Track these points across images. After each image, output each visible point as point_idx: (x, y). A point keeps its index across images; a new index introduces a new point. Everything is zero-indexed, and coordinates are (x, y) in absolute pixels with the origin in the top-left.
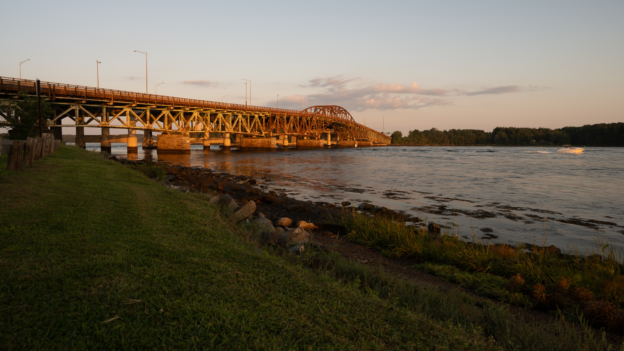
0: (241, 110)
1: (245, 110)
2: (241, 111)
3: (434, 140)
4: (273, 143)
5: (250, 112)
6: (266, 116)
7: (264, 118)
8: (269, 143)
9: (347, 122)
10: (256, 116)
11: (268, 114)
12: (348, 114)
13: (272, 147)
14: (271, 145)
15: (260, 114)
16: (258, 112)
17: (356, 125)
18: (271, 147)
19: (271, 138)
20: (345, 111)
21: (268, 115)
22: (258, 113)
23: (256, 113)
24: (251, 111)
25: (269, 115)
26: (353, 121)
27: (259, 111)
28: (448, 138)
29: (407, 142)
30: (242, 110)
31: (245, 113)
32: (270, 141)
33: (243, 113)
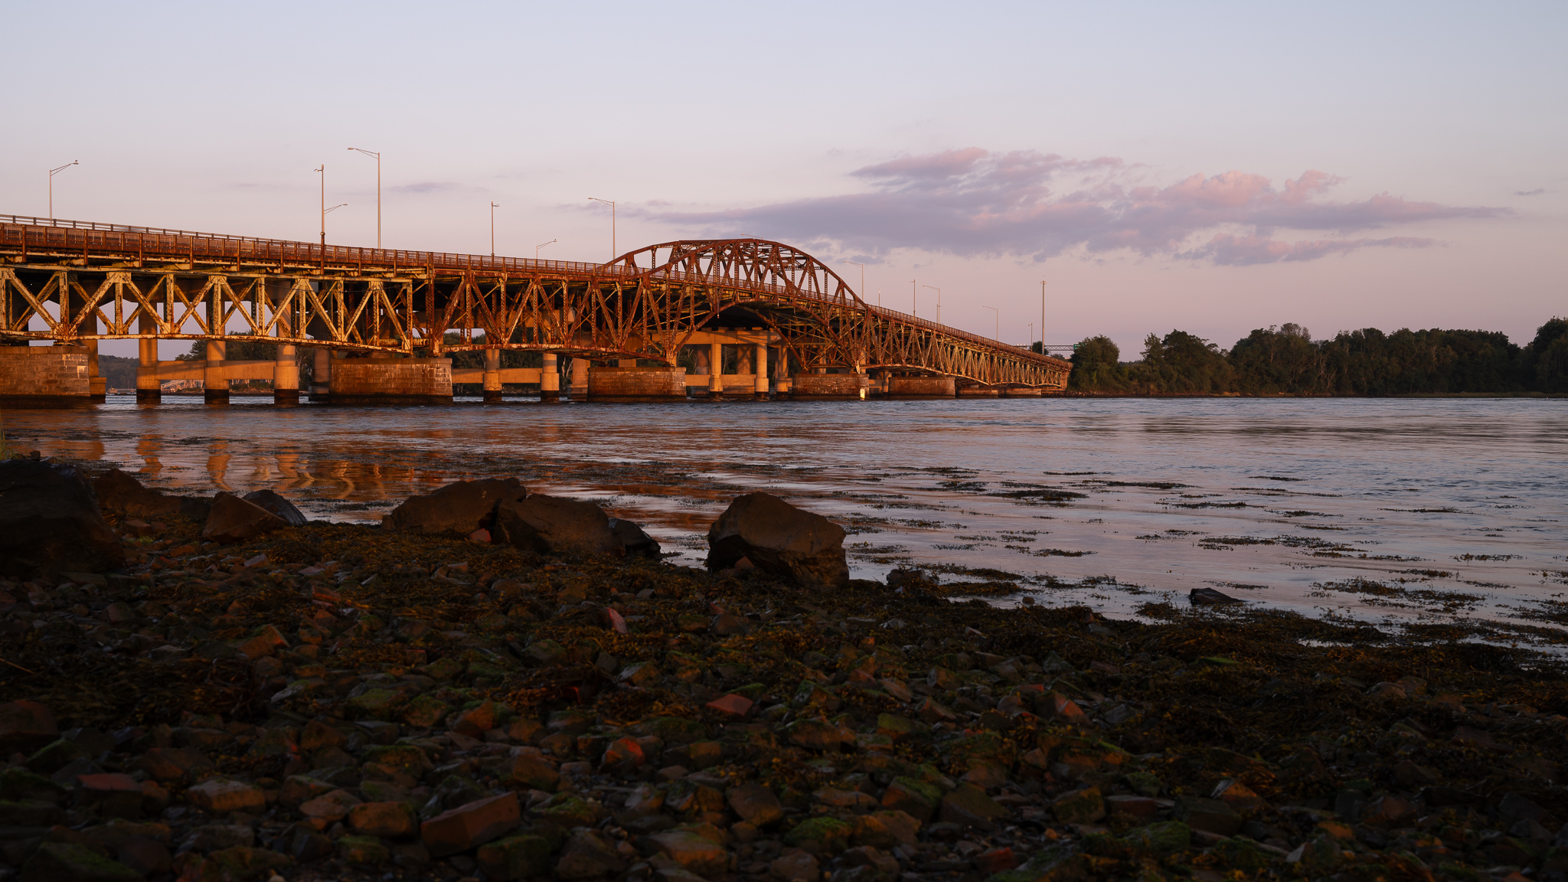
0: (302, 262)
1: (318, 264)
2: (306, 266)
3: (1269, 375)
4: (440, 379)
5: (344, 268)
6: (416, 283)
7: (410, 290)
8: (428, 377)
9: (819, 302)
10: (375, 283)
11: (424, 277)
12: (820, 274)
13: (438, 391)
14: (432, 385)
15: (389, 275)
16: (381, 270)
17: (868, 311)
18: (434, 393)
19: (432, 361)
20: (806, 257)
21: (422, 281)
22: (380, 273)
23: (369, 274)
24: (348, 265)
25: (429, 279)
26: (848, 296)
27: (383, 266)
28: (1328, 365)
29: (1135, 383)
30: (310, 263)
31: (318, 272)
32: (431, 372)
33: (314, 272)
